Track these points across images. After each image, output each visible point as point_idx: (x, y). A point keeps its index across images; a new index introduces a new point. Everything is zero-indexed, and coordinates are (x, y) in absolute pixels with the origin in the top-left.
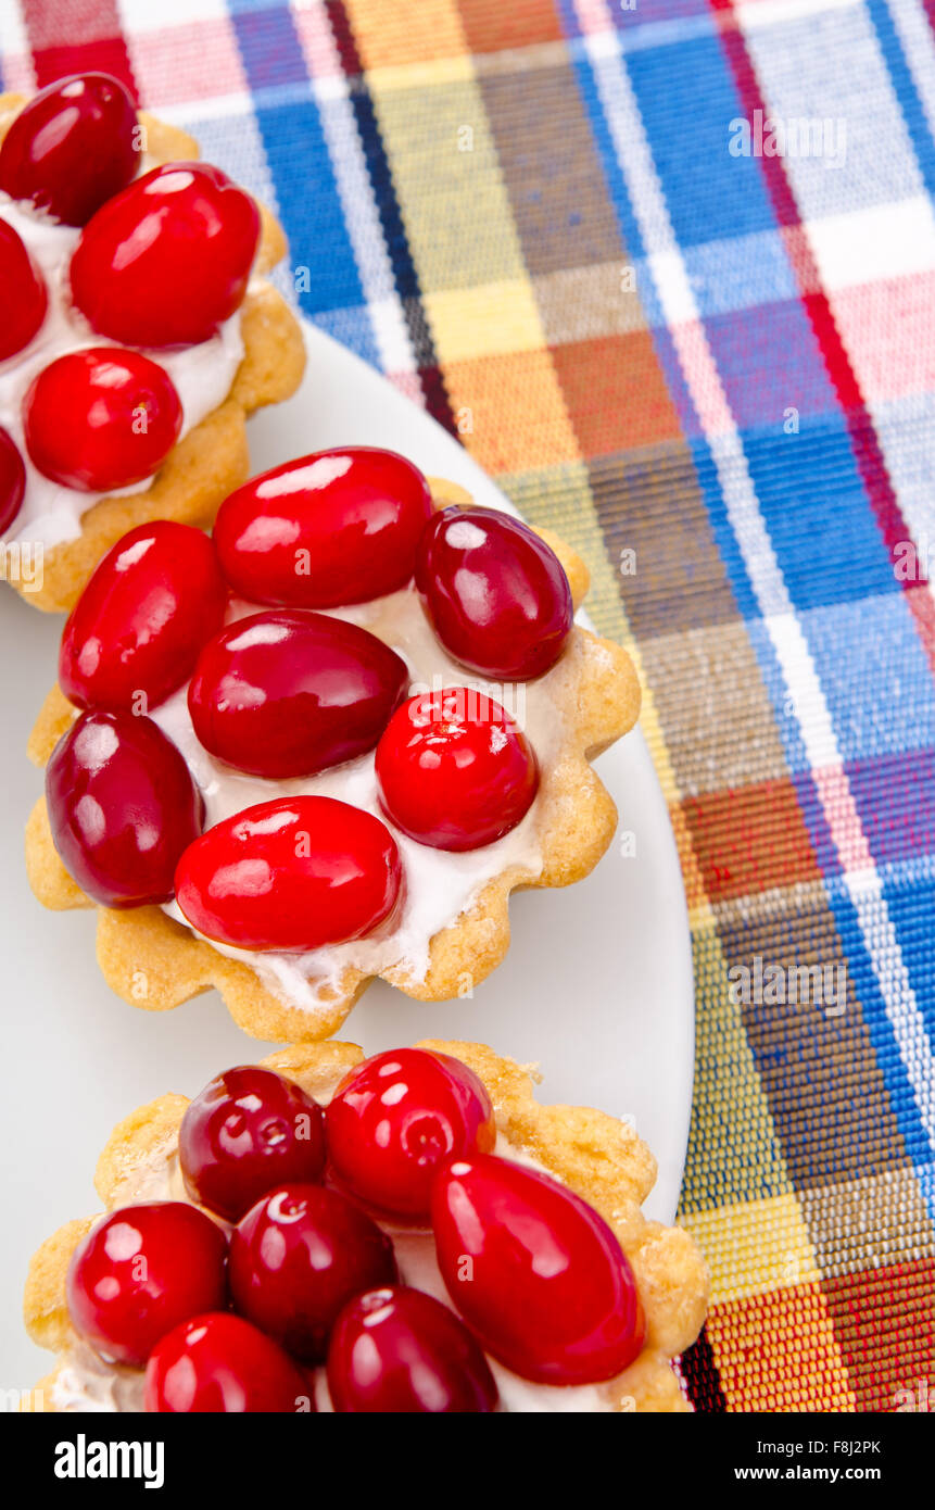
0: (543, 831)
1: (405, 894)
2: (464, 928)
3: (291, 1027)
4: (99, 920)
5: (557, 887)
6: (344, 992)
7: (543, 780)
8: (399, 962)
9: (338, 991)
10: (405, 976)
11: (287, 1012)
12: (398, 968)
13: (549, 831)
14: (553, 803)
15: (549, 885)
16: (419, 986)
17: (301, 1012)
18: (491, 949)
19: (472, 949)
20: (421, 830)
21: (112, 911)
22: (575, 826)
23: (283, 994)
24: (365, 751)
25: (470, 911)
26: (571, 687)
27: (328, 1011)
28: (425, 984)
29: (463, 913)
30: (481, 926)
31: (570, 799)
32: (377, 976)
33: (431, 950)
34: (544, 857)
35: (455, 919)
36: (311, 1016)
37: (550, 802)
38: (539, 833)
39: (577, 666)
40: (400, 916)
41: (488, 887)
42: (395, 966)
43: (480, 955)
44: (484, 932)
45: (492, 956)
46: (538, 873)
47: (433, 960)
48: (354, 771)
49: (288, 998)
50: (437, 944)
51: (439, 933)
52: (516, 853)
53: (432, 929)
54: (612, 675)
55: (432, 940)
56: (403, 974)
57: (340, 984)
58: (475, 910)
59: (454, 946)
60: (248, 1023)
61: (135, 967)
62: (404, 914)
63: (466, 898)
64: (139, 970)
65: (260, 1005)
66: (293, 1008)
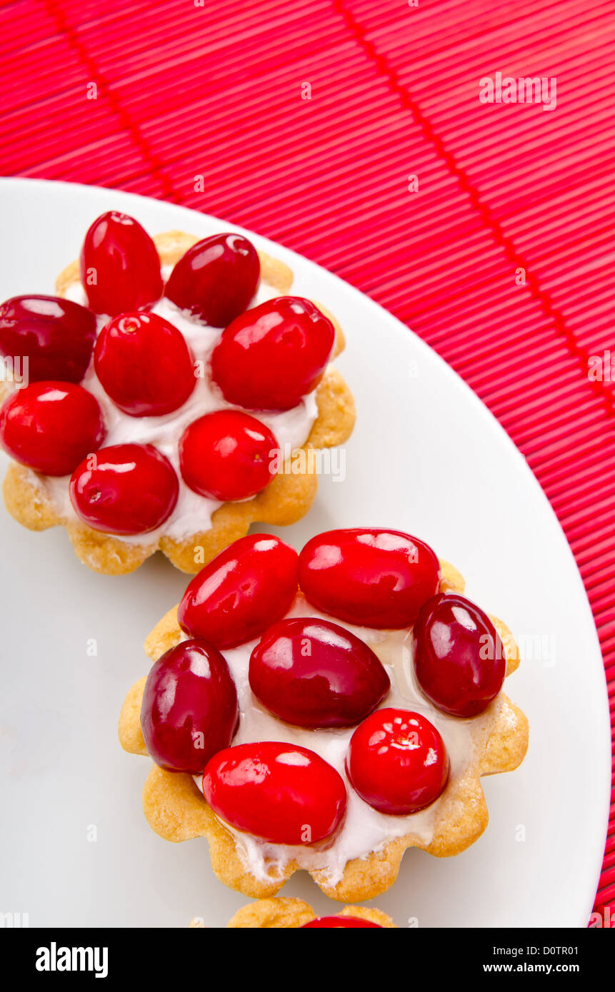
0: (439, 819)
1: (342, 827)
2: (370, 863)
3: (244, 884)
4: (148, 766)
5: (436, 856)
6: (284, 875)
7: (449, 785)
8: (324, 868)
9: (280, 872)
10: (325, 879)
11: (245, 874)
12: (322, 872)
13: (443, 820)
14: (450, 802)
15: (431, 853)
16: (331, 888)
17: (253, 878)
18: (383, 882)
19: (371, 878)
20: (366, 793)
21: (160, 769)
22: (459, 822)
23: (247, 862)
24: (347, 726)
25: (378, 852)
26: (486, 731)
27: (271, 884)
28: (335, 889)
29: (373, 852)
30: (381, 866)
31: (462, 804)
32: (307, 871)
33: (345, 869)
34: (434, 835)
35: (367, 854)
36: (259, 882)
37: (449, 801)
38: (436, 819)
39: (493, 719)
40: (335, 840)
41: (394, 842)
42: (320, 870)
43: (374, 883)
44: (383, 869)
45: (382, 886)
46: (427, 843)
47: (345, 876)
48: (336, 736)
49: (249, 866)
50: (351, 866)
51: (354, 860)
52: (418, 827)
53: (351, 855)
54: (514, 732)
55: (349, 862)
56: (324, 877)
57: (284, 868)
58: (381, 854)
59: (361, 872)
60: (220, 871)
61: (163, 809)
62: (337, 840)
63: (379, 843)
64: (165, 811)
65: (231, 863)
66: (250, 873)
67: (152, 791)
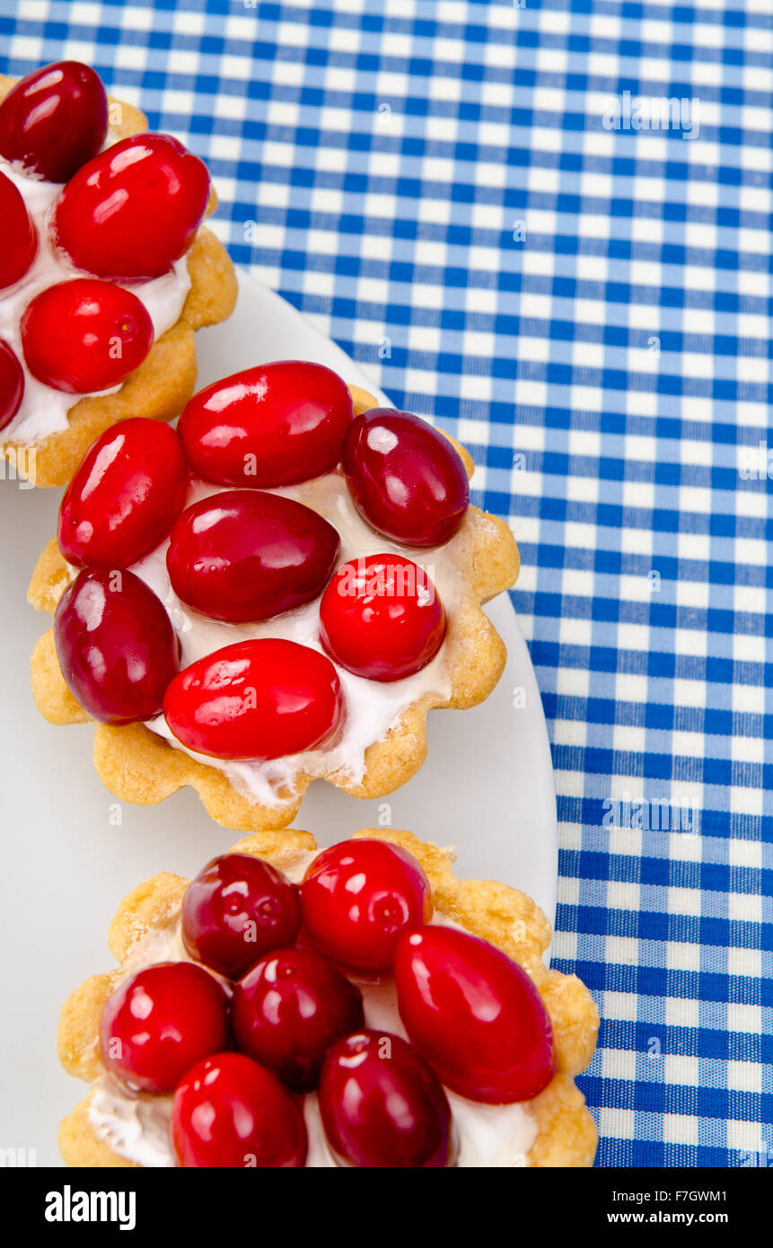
0: (451, 666)
1: (345, 716)
2: (392, 742)
3: (255, 820)
4: (94, 733)
5: (462, 709)
6: (298, 792)
7: (449, 625)
8: (341, 768)
9: (292, 791)
10: (346, 779)
11: (253, 808)
12: (339, 773)
13: (456, 666)
14: (458, 643)
15: (456, 707)
16: (357, 787)
17: (264, 808)
18: (414, 758)
19: (400, 759)
20: (359, 665)
21: (107, 727)
22: (476, 661)
23: (249, 793)
24: (308, 601)
25: (396, 728)
26: (468, 551)
27: (286, 807)
28: (362, 786)
29: (390, 729)
30: (406, 741)
31: (472, 641)
32: (323, 779)
33: (365, 759)
34: (453, 686)
35: (385, 735)
36: (272, 811)
37: (455, 643)
38: (448, 667)
39: (470, 536)
40: (341, 732)
41: (410, 709)
42: (337, 771)
43: (405, 763)
44: (407, 744)
45: (413, 764)
46: (448, 698)
47: (368, 767)
48: (299, 617)
49: (254, 797)
50: (370, 754)
51: (372, 746)
52: (430, 681)
53: (366, 742)
54: (498, 542)
55: (367, 751)
56: (344, 777)
57: (294, 785)
58: (400, 728)
59: (385, 756)
60: (221, 816)
61: (126, 772)
62: (345, 731)
63: (393, 718)
64: (129, 773)
65: (230, 801)
66: (257, 804)
67: (105, 757)
